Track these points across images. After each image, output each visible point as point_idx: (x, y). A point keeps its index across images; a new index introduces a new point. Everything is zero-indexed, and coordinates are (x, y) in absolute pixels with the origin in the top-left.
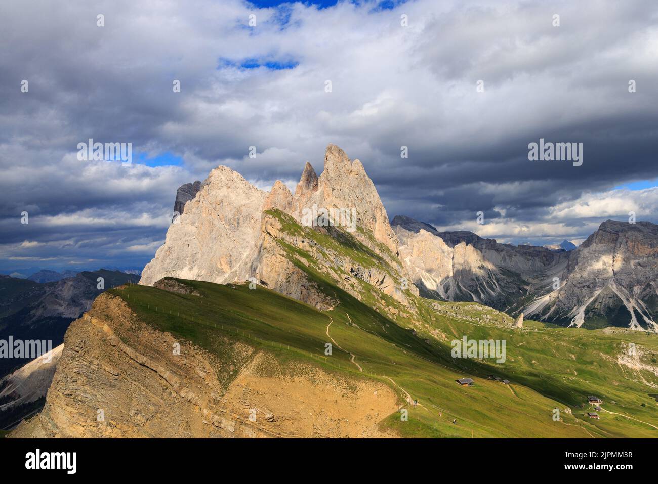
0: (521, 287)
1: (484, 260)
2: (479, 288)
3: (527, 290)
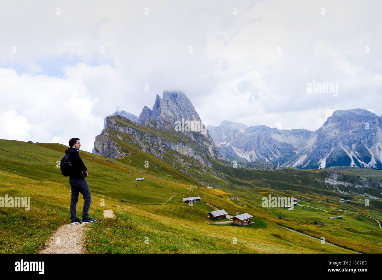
0: (292, 151)
1: (271, 139)
2: (268, 155)
3: (296, 153)
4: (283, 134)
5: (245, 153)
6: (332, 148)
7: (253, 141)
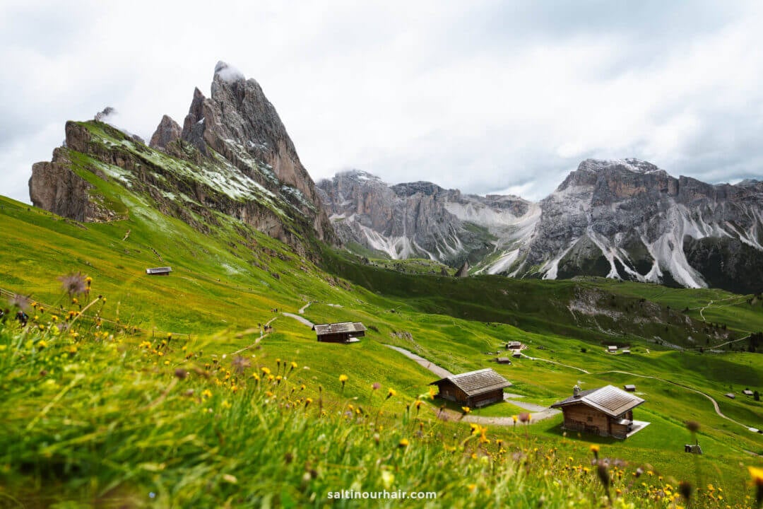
0: (487, 242)
1: (444, 213)
2: (437, 247)
3: (494, 246)
4: (470, 205)
5: (386, 241)
6: (573, 238)
7: (404, 216)
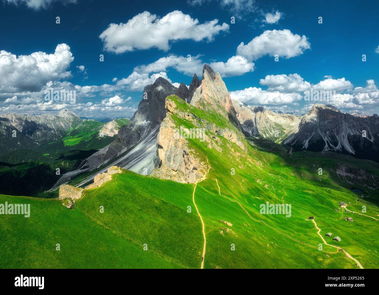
0: (283, 131)
1: (268, 119)
2: (266, 132)
3: (285, 132)
4: (275, 116)
5: (248, 128)
6: (313, 132)
